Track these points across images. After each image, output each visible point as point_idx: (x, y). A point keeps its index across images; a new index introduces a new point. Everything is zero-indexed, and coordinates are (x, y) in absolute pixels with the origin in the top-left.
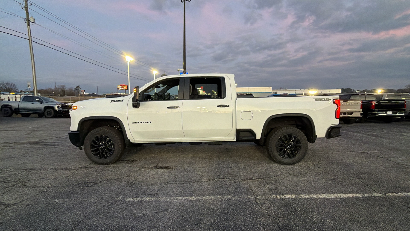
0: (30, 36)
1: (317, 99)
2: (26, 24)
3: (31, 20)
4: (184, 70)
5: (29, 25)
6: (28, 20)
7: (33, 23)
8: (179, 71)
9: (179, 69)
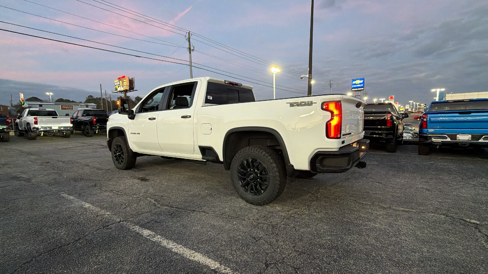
0: (191, 62)
1: (293, 104)
2: (189, 52)
3: (192, 48)
4: (309, 76)
5: (190, 53)
6: (190, 49)
7: (193, 51)
8: (302, 78)
9: (302, 76)
